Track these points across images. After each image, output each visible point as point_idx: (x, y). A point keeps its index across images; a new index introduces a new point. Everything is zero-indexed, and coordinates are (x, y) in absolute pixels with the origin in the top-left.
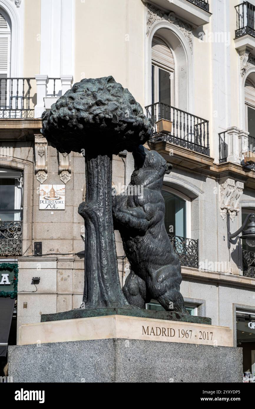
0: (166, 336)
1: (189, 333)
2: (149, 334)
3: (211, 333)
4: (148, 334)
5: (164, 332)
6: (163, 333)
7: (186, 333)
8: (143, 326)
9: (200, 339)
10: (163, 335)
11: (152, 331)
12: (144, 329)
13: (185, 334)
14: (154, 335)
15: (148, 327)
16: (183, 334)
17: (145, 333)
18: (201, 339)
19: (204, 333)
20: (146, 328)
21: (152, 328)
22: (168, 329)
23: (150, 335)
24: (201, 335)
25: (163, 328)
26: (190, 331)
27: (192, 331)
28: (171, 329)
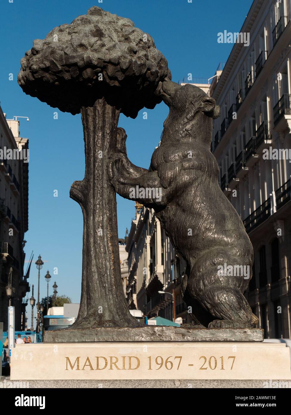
0: (119, 369)
1: (176, 362)
2: (81, 368)
3: (230, 357)
4: (78, 369)
5: (115, 363)
6: (113, 365)
7: (166, 362)
8: (68, 358)
9: (201, 369)
10: (111, 368)
11: (88, 363)
12: (69, 360)
13: (164, 363)
14: (92, 369)
15: (78, 358)
16: (157, 364)
17: (72, 367)
18: (206, 369)
19: (213, 359)
20: (73, 360)
21: (88, 359)
22: (124, 357)
23: (83, 369)
24: (205, 362)
25: (111, 358)
26: (176, 357)
27: (181, 357)
28: (130, 358)
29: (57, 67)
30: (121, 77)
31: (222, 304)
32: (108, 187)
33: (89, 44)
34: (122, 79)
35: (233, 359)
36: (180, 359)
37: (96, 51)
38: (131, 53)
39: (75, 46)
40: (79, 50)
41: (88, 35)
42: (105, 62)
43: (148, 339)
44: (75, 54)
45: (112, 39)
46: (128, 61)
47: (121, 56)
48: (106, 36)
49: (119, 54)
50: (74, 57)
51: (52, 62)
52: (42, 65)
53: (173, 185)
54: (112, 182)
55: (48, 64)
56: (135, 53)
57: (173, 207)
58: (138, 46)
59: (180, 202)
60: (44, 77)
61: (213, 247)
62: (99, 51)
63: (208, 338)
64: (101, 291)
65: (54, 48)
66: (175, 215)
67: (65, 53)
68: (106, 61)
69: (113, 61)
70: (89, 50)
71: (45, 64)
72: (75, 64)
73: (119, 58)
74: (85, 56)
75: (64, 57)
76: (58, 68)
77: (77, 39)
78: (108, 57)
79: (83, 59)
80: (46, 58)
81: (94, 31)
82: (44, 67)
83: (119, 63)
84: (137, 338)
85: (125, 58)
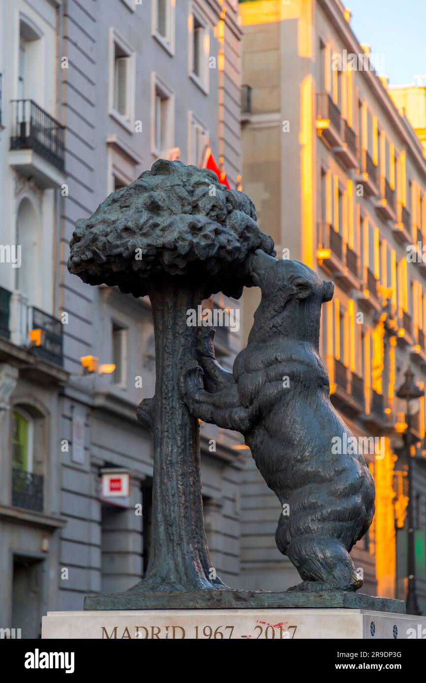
3: (291, 627)
5: (156, 634)
7: (216, 633)
8: (104, 629)
11: (126, 634)
12: (106, 631)
13: (213, 634)
15: (115, 628)
16: (205, 635)
20: (110, 630)
21: (127, 629)
22: (167, 627)
24: (261, 632)
25: (153, 628)
26: (227, 627)
27: (232, 627)
28: (174, 628)
29: (101, 258)
30: (182, 264)
31: (310, 560)
32: (180, 408)
33: (137, 227)
34: (184, 266)
35: (294, 629)
36: (231, 629)
37: (145, 235)
38: (194, 230)
39: (119, 231)
40: (124, 235)
41: (140, 210)
42: (157, 248)
43: (204, 605)
44: (118, 242)
45: (172, 211)
46: (187, 243)
47: (178, 238)
48: (165, 208)
49: (176, 235)
50: (117, 246)
51: (94, 252)
52: (84, 256)
53: (256, 403)
54: (185, 400)
55: (89, 255)
56: (200, 229)
57: (261, 431)
58: (209, 215)
59: (267, 425)
60: (89, 270)
61: (307, 485)
62: (149, 235)
63: (276, 604)
64: (168, 545)
65: (96, 234)
66: (262, 442)
67: (109, 242)
68: (159, 246)
69: (168, 246)
70: (138, 234)
71: (86, 255)
72: (120, 255)
73: (176, 241)
74: (130, 244)
75: (107, 245)
76: (103, 260)
77: (123, 220)
78: (160, 242)
79: (128, 248)
80: (87, 247)
81: (149, 203)
82: (86, 259)
83: (175, 248)
84: (191, 604)
85: (183, 239)
